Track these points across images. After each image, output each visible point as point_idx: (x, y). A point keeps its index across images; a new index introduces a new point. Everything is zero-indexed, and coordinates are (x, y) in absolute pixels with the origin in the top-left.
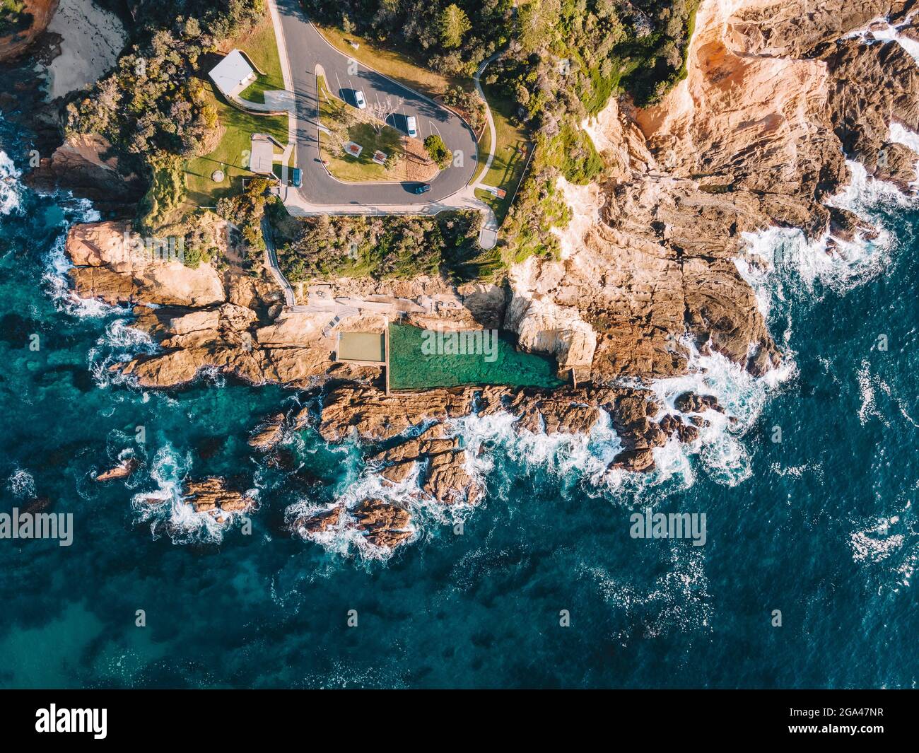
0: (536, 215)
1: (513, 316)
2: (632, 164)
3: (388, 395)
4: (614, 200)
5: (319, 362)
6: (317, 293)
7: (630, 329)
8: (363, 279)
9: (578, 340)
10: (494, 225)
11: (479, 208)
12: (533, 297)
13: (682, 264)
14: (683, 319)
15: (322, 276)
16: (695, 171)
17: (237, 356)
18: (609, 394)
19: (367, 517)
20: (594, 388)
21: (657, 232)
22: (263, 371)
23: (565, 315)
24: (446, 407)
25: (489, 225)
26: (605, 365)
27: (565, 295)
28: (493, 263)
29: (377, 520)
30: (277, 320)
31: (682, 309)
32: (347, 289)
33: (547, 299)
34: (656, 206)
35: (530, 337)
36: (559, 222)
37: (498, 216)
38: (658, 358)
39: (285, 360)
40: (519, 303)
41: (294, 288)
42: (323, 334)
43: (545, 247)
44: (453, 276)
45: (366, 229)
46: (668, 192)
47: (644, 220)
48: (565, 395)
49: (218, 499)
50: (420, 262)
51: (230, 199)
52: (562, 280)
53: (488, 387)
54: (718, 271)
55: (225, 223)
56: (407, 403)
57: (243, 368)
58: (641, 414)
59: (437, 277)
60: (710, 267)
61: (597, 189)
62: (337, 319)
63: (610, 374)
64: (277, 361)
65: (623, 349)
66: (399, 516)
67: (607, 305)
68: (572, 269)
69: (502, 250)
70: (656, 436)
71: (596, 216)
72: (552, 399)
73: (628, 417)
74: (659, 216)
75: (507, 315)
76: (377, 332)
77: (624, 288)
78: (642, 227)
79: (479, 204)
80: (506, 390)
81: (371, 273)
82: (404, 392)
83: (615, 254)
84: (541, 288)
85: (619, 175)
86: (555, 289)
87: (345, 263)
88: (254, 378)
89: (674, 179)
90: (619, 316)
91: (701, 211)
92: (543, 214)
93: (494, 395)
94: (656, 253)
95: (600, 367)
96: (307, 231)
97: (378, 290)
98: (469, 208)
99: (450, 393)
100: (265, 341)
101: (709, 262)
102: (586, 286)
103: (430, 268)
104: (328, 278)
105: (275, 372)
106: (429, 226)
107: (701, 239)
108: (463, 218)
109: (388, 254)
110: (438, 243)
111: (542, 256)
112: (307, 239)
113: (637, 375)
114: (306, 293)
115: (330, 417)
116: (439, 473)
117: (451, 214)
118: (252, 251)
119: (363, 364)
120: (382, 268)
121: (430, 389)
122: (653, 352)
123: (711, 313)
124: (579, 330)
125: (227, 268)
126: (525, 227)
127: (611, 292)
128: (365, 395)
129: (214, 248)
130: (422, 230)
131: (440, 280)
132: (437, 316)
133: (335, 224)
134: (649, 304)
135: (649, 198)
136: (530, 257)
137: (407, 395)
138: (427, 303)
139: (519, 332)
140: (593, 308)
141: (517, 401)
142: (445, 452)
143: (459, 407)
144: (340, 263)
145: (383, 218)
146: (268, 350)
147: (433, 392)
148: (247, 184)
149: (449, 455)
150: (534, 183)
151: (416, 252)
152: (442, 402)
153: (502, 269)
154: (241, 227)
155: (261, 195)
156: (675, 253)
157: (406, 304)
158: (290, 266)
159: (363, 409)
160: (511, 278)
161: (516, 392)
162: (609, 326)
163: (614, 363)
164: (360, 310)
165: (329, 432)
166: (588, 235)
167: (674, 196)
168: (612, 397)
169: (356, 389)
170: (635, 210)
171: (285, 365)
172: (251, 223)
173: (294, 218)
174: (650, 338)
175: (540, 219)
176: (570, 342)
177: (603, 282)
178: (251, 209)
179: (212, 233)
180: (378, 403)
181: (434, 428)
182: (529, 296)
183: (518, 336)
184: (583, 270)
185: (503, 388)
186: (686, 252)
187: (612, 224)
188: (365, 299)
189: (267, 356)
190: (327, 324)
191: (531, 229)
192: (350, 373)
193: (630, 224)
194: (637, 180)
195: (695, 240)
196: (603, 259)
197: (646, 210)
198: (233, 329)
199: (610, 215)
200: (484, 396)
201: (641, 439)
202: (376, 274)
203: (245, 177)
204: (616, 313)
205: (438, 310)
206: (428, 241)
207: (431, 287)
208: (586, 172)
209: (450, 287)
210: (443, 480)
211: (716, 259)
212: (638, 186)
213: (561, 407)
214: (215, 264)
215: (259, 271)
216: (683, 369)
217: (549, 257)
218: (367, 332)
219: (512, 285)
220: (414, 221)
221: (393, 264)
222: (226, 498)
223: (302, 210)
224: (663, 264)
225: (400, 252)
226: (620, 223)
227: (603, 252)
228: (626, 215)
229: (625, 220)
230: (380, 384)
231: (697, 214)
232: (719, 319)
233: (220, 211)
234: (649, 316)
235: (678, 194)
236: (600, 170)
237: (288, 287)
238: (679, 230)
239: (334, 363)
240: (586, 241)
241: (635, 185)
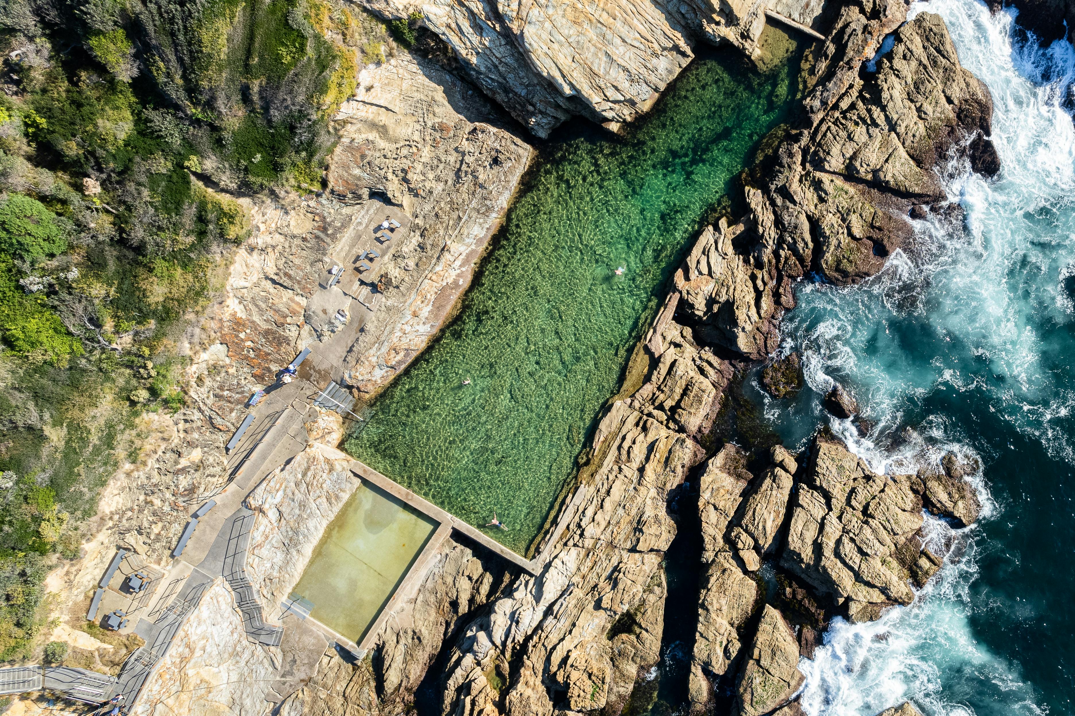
3: (537, 570)
42: (264, 646)
48: (827, 77)
53: (678, 276)
56: (591, 529)
72: (817, 118)
76: (343, 494)
80: (717, 231)
82: (555, 522)
99: (633, 393)
116: (838, 554)
119: (413, 586)
128: (499, 633)
137: (566, 519)
141: (767, 218)
142: (792, 504)
147: (603, 439)
149: (805, 496)
152: (645, 429)
161: (740, 210)
164: (248, 506)
169: (471, 647)
185: (708, 236)
192: (417, 637)
200: (700, 303)
210: (863, 555)
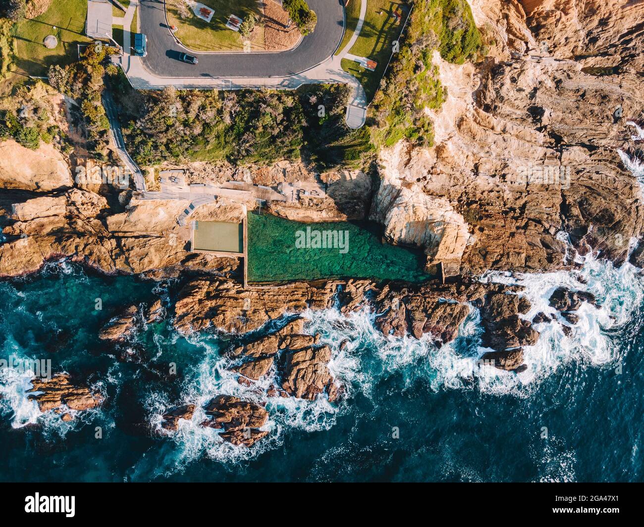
0: (410, 91)
1: (380, 206)
2: (511, 43)
3: (245, 288)
4: (490, 82)
5: (173, 252)
6: (170, 178)
7: (503, 221)
8: (219, 163)
9: (451, 232)
10: (363, 101)
11: (345, 81)
12: (402, 185)
13: (561, 152)
14: (559, 211)
15: (173, 160)
16: (579, 51)
17: (86, 245)
18: (480, 290)
19: (223, 415)
20: (464, 284)
21: (534, 118)
22: (114, 260)
23: (437, 204)
24: (307, 301)
25: (357, 101)
26: (476, 259)
27: (435, 183)
28: (360, 144)
29: (233, 418)
30: (127, 207)
31: (558, 200)
32: (202, 174)
33: (417, 188)
34: (536, 89)
35: (398, 229)
36: (433, 103)
37: (368, 90)
38: (531, 252)
39: (136, 249)
40: (387, 191)
41: (144, 173)
42: (178, 223)
43: (417, 130)
44: (315, 160)
45: (219, 105)
46: (549, 73)
47: (521, 105)
48: (433, 290)
49: (63, 396)
50: (280, 145)
51: (64, 68)
52: (432, 168)
53: (351, 281)
54: (600, 161)
55: (63, 97)
56: (266, 296)
57: (93, 257)
58: (512, 311)
59: (299, 163)
60: (591, 155)
61: (472, 69)
62: (192, 207)
63: (481, 268)
64: (128, 250)
65: (495, 242)
66: (257, 415)
67: (479, 195)
68: (444, 156)
69: (372, 130)
70: (529, 335)
71: (470, 99)
72: (419, 294)
73: (500, 314)
74: (538, 100)
75: (373, 204)
76: (235, 221)
77: (497, 177)
78: (518, 112)
79: (347, 77)
80: (370, 284)
81: (227, 157)
82: (262, 285)
83: (490, 140)
84: (411, 177)
85: (497, 54)
86: (425, 178)
87: (197, 144)
88: (105, 268)
89: (556, 60)
90: (491, 207)
91: (583, 96)
92: (417, 90)
93: (357, 289)
94: (533, 140)
95: (470, 261)
96: (151, 105)
97: (235, 177)
98: (334, 81)
99: (311, 286)
100: (116, 229)
101: (590, 151)
102: (458, 174)
103: (291, 151)
104: (180, 161)
105: (127, 262)
106: (289, 102)
107: (583, 126)
108: (327, 92)
109: (243, 134)
110: (299, 122)
111: (414, 140)
112: (152, 115)
113: (509, 270)
114: (158, 179)
115: (184, 310)
116: (299, 371)
117: (313, 88)
118: (94, 129)
119: (220, 255)
120: (239, 152)
121: (290, 282)
122: (525, 246)
123: (590, 205)
124: (452, 221)
125: (71, 150)
126: (398, 104)
127: (484, 182)
128: (221, 287)
129: (54, 127)
130: (281, 107)
131: (302, 165)
132: (299, 205)
133: (183, 98)
134: (524, 194)
135: (527, 81)
136: (400, 141)
137: (266, 288)
138: (288, 190)
139: (386, 223)
140: (464, 198)
141: (382, 296)
142: (306, 349)
143: (321, 301)
144: (192, 144)
145: (237, 92)
146: (119, 239)
147: (293, 285)
148: (83, 50)
149: (309, 351)
150: (409, 52)
151: (276, 132)
152: (303, 296)
153: (370, 153)
154: (79, 101)
155: (99, 63)
156: (553, 141)
157: (265, 192)
158: (137, 148)
159: (220, 302)
160: (380, 163)
161: (380, 287)
162: (481, 218)
163: (484, 257)
164: (216, 197)
165: (183, 325)
166: (462, 120)
167: (555, 78)
168: (482, 294)
169: (212, 281)
170: (512, 93)
171: (137, 255)
172: (90, 97)
173: (138, 92)
174: (523, 231)
175: (414, 96)
176: (442, 235)
177: (476, 170)
178: (87, 80)
179: (49, 109)
180: (235, 296)
181: (294, 323)
182: (398, 184)
183: (384, 227)
184: (456, 157)
185: (367, 282)
186: (565, 139)
187: (487, 108)
188: (221, 186)
189: (119, 245)
190: (182, 212)
191: (403, 107)
192: (206, 264)
193: (505, 109)
194: (517, 60)
195: (575, 127)
196: (478, 147)
197: (524, 94)
198: (82, 217)
199: (485, 98)
200: (347, 290)
201: (513, 338)
202: (232, 158)
203: (82, 43)
204: (488, 204)
205: (299, 198)
206: (288, 120)
207: (293, 173)
208: (463, 48)
209: (313, 174)
210: (303, 378)
211: (598, 147)
212: (518, 66)
213: (429, 303)
214: (57, 145)
215: (105, 153)
216: (558, 264)
217: (420, 142)
218: (224, 221)
219: (381, 172)
220: (272, 96)
221: (250, 146)
222: (72, 394)
223: (147, 82)
224: (541, 151)
225: (257, 132)
226: (496, 107)
227: (477, 138)
228: (502, 99)
229: (500, 105)
230: (237, 276)
231: (579, 98)
232: (598, 211)
233: (53, 80)
234: (523, 208)
235: (559, 76)
236: (478, 47)
237: (137, 172)
238: (558, 116)
239: (189, 253)
240: (459, 126)
241: (514, 65)
